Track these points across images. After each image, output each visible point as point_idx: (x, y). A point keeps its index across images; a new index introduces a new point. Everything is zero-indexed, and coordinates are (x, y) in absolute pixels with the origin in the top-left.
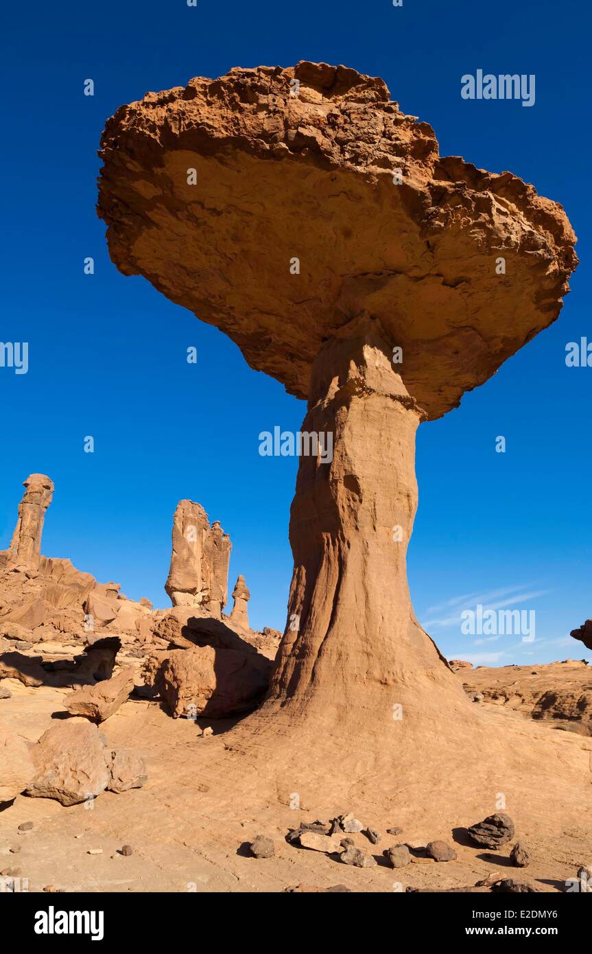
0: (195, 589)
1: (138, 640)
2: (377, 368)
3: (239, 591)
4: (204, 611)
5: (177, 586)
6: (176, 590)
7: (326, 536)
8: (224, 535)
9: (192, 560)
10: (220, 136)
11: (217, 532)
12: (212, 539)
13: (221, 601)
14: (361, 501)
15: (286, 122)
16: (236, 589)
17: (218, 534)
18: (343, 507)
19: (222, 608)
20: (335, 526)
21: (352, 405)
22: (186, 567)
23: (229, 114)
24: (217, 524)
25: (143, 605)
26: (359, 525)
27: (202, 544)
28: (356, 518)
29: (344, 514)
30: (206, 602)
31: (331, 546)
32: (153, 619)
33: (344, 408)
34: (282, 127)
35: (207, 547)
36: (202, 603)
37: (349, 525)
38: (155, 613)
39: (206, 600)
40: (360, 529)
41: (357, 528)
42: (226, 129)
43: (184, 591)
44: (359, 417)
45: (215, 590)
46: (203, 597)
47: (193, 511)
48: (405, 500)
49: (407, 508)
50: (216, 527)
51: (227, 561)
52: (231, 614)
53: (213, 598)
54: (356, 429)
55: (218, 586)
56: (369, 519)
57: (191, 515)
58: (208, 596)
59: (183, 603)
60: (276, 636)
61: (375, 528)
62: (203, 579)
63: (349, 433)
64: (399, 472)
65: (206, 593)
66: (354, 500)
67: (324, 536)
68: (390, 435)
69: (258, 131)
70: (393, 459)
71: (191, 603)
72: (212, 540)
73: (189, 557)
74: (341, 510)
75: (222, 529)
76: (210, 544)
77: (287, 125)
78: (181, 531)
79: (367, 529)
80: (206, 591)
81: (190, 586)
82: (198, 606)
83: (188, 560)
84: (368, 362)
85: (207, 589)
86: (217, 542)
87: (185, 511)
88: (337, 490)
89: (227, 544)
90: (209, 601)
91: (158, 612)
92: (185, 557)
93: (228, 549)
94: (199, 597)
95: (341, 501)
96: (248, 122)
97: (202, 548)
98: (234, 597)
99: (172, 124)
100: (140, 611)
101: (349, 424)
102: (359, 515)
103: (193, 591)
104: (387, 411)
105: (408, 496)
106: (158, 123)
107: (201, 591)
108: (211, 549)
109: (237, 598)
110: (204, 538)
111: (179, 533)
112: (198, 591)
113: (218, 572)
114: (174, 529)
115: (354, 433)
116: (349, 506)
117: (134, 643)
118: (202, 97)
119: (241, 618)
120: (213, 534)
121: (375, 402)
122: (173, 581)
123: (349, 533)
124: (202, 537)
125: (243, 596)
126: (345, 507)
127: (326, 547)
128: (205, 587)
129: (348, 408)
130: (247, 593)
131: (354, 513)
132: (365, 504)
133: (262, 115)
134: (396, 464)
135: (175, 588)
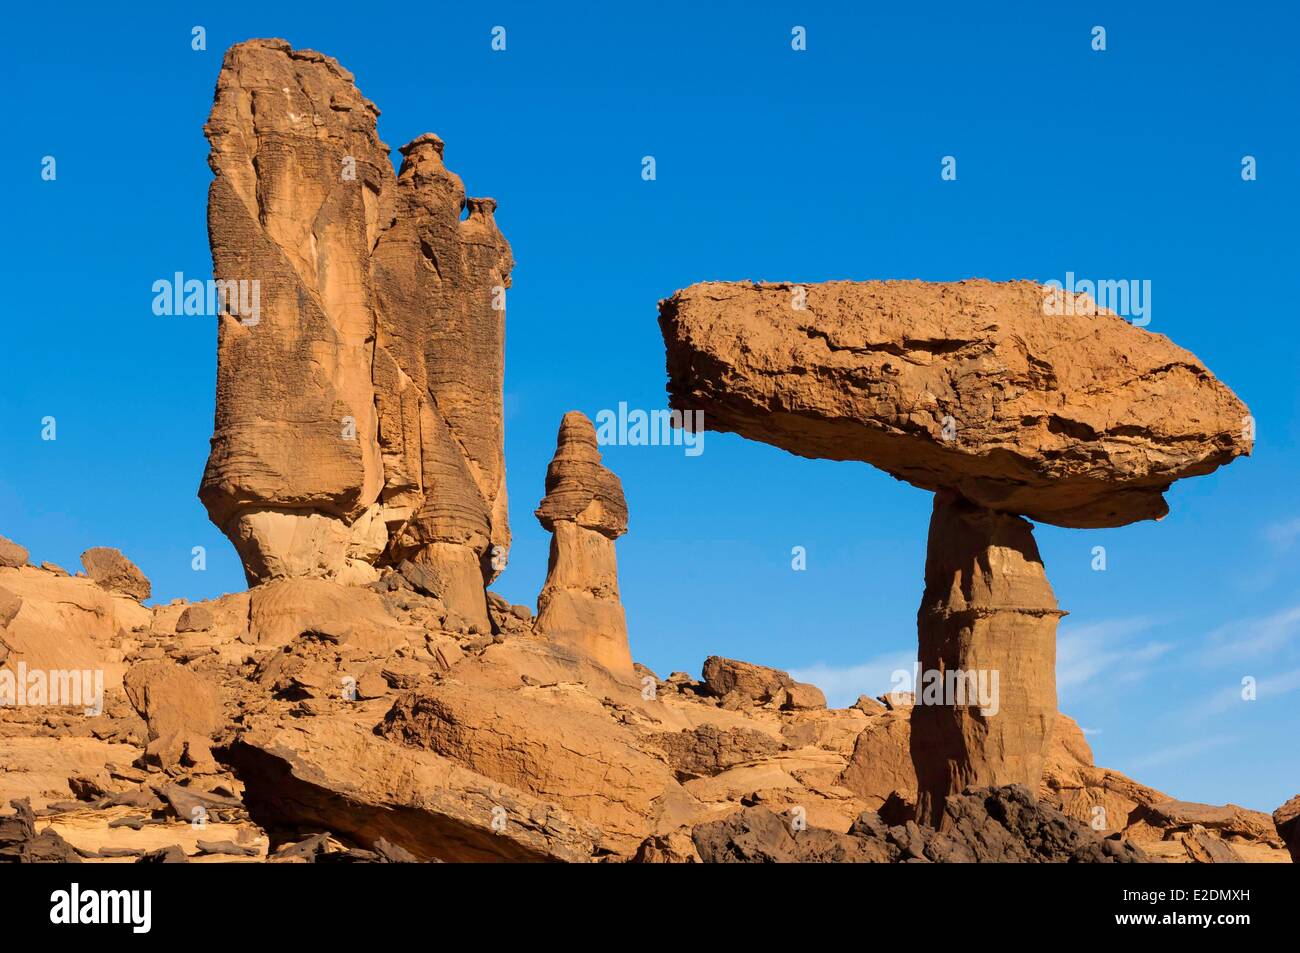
0: (353, 493)
1: (154, 760)
2: (1004, 576)
3: (570, 495)
4: (405, 595)
5: (259, 484)
6: (261, 504)
7: (952, 763)
8: (469, 206)
9: (321, 351)
10: (833, 415)
11: (431, 195)
12: (408, 233)
13: (479, 541)
14: (987, 732)
15: (898, 407)
16: (553, 482)
17: (435, 202)
18: (969, 737)
19: (488, 573)
20: (962, 755)
21: (976, 627)
22: (295, 390)
23: (841, 395)
24: (429, 153)
25: (105, 584)
26: (986, 756)
27: (365, 266)
28: (982, 749)
29: (970, 744)
30: (411, 553)
31: (958, 775)
32: (168, 650)
33: (968, 629)
34: (894, 410)
35: (387, 276)
36: (390, 557)
37: (975, 755)
38: (169, 621)
39: (409, 541)
40: (987, 760)
41: (983, 759)
42: (839, 408)
43: (299, 507)
44: (985, 638)
45: (449, 492)
46: (392, 526)
47: (304, 101)
48: (1037, 722)
49: (1040, 730)
50: (424, 169)
51: (491, 338)
52: (543, 604)
53: (442, 532)
54: (981, 654)
55: (462, 471)
56: (996, 749)
57: (295, 120)
58: (415, 522)
59: (298, 565)
60: (767, 698)
61: (1002, 759)
62: (383, 442)
63: (973, 660)
64: (1028, 694)
65: (403, 510)
66: (980, 731)
67: (951, 762)
68: (1020, 654)
69: (871, 414)
70: (1022, 681)
71: (337, 563)
72: (412, 237)
73: (305, 341)
74: (967, 740)
75: (454, 177)
76: (402, 258)
77: (898, 409)
78: (254, 212)
79: (995, 759)
80: (402, 498)
81: (327, 479)
82: (369, 573)
83: (302, 355)
84: (993, 569)
85: (407, 488)
86: (438, 244)
87: (264, 105)
88: (961, 720)
89: (487, 250)
90: (423, 546)
91: (186, 615)
92: (290, 339)
93: (494, 273)
94: (371, 529)
95: (966, 730)
96: (860, 406)
97: (366, 285)
98: (547, 523)
99: (783, 399)
100: (98, 613)
101: (973, 648)
102: (985, 746)
103: (342, 506)
104: (1016, 629)
105: (1041, 716)
106: (767, 395)
107: (380, 500)
108: (409, 286)
109: (567, 528)
110: (372, 231)
111: (244, 216)
112: (367, 498)
113: (455, 396)
114: (216, 197)
115: (978, 658)
116: (976, 736)
117: (137, 773)
118: (812, 374)
119: (588, 619)
120: (413, 204)
121: (1002, 620)
122: (243, 463)
123: (976, 763)
124: (363, 228)
125: (594, 512)
126: (971, 737)
127: (952, 775)
128: (395, 481)
129: (972, 630)
130: (614, 502)
131: (980, 743)
132: (992, 734)
133: (873, 400)
134: (1026, 687)
135: (252, 495)
